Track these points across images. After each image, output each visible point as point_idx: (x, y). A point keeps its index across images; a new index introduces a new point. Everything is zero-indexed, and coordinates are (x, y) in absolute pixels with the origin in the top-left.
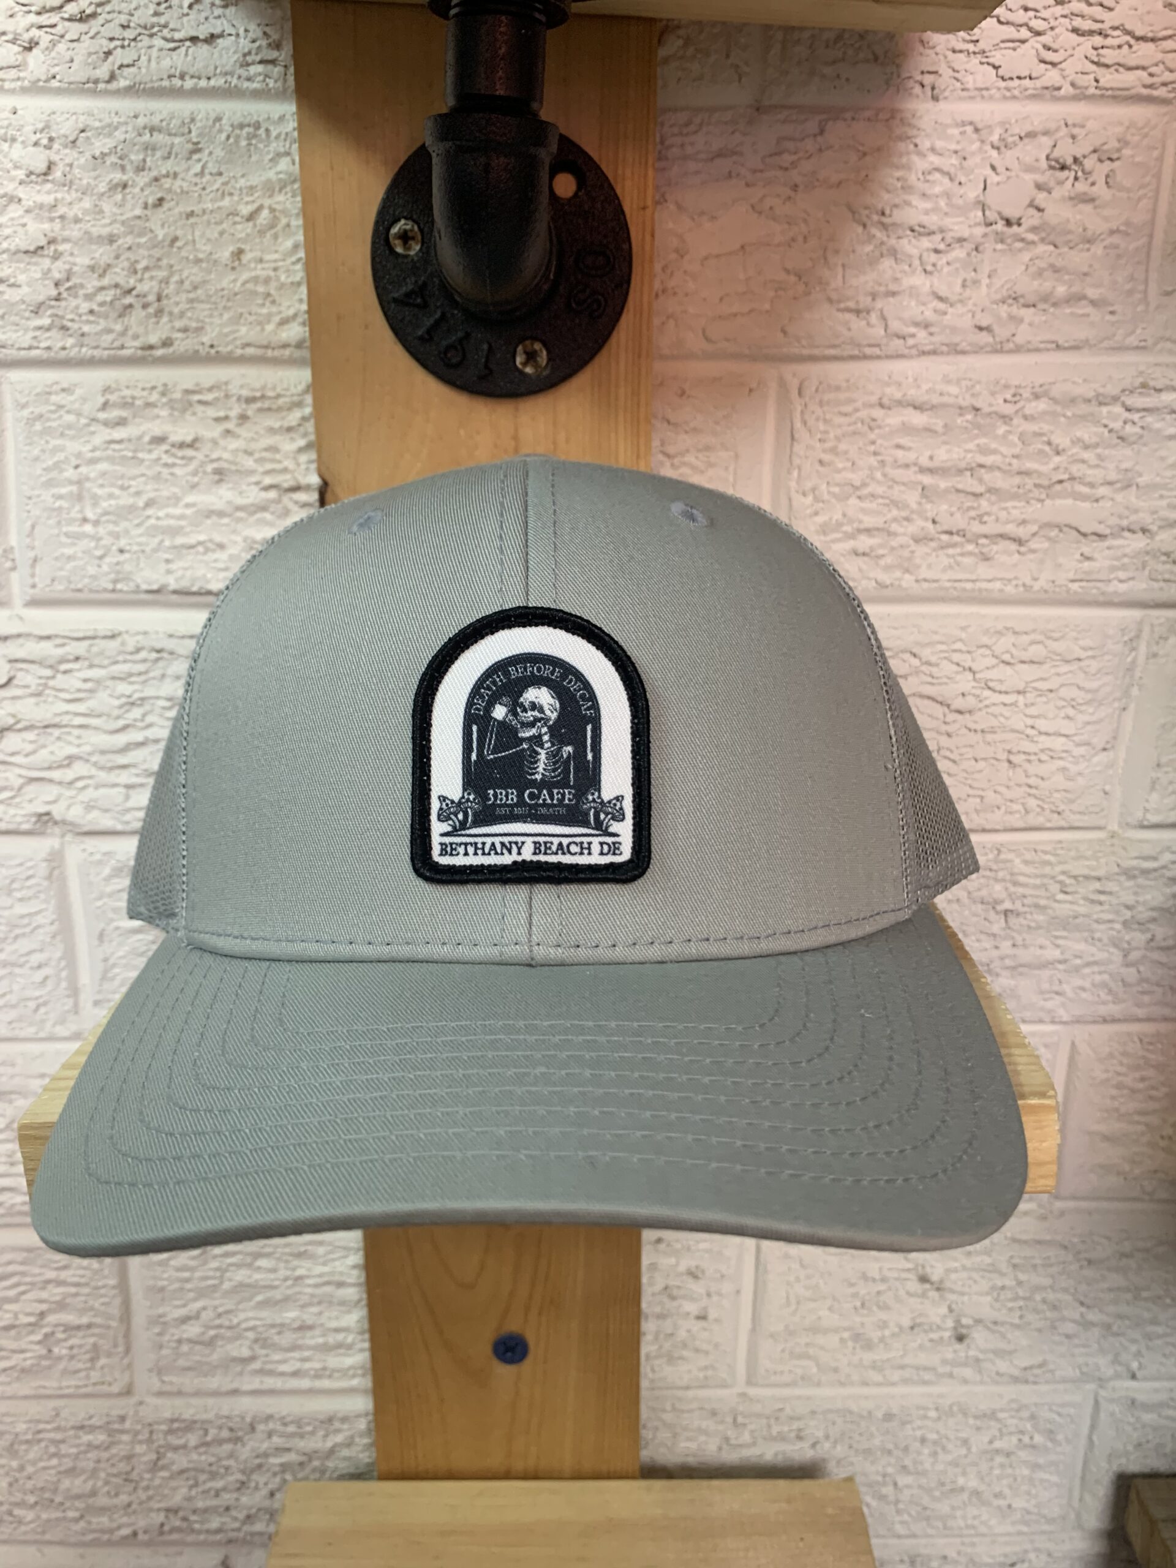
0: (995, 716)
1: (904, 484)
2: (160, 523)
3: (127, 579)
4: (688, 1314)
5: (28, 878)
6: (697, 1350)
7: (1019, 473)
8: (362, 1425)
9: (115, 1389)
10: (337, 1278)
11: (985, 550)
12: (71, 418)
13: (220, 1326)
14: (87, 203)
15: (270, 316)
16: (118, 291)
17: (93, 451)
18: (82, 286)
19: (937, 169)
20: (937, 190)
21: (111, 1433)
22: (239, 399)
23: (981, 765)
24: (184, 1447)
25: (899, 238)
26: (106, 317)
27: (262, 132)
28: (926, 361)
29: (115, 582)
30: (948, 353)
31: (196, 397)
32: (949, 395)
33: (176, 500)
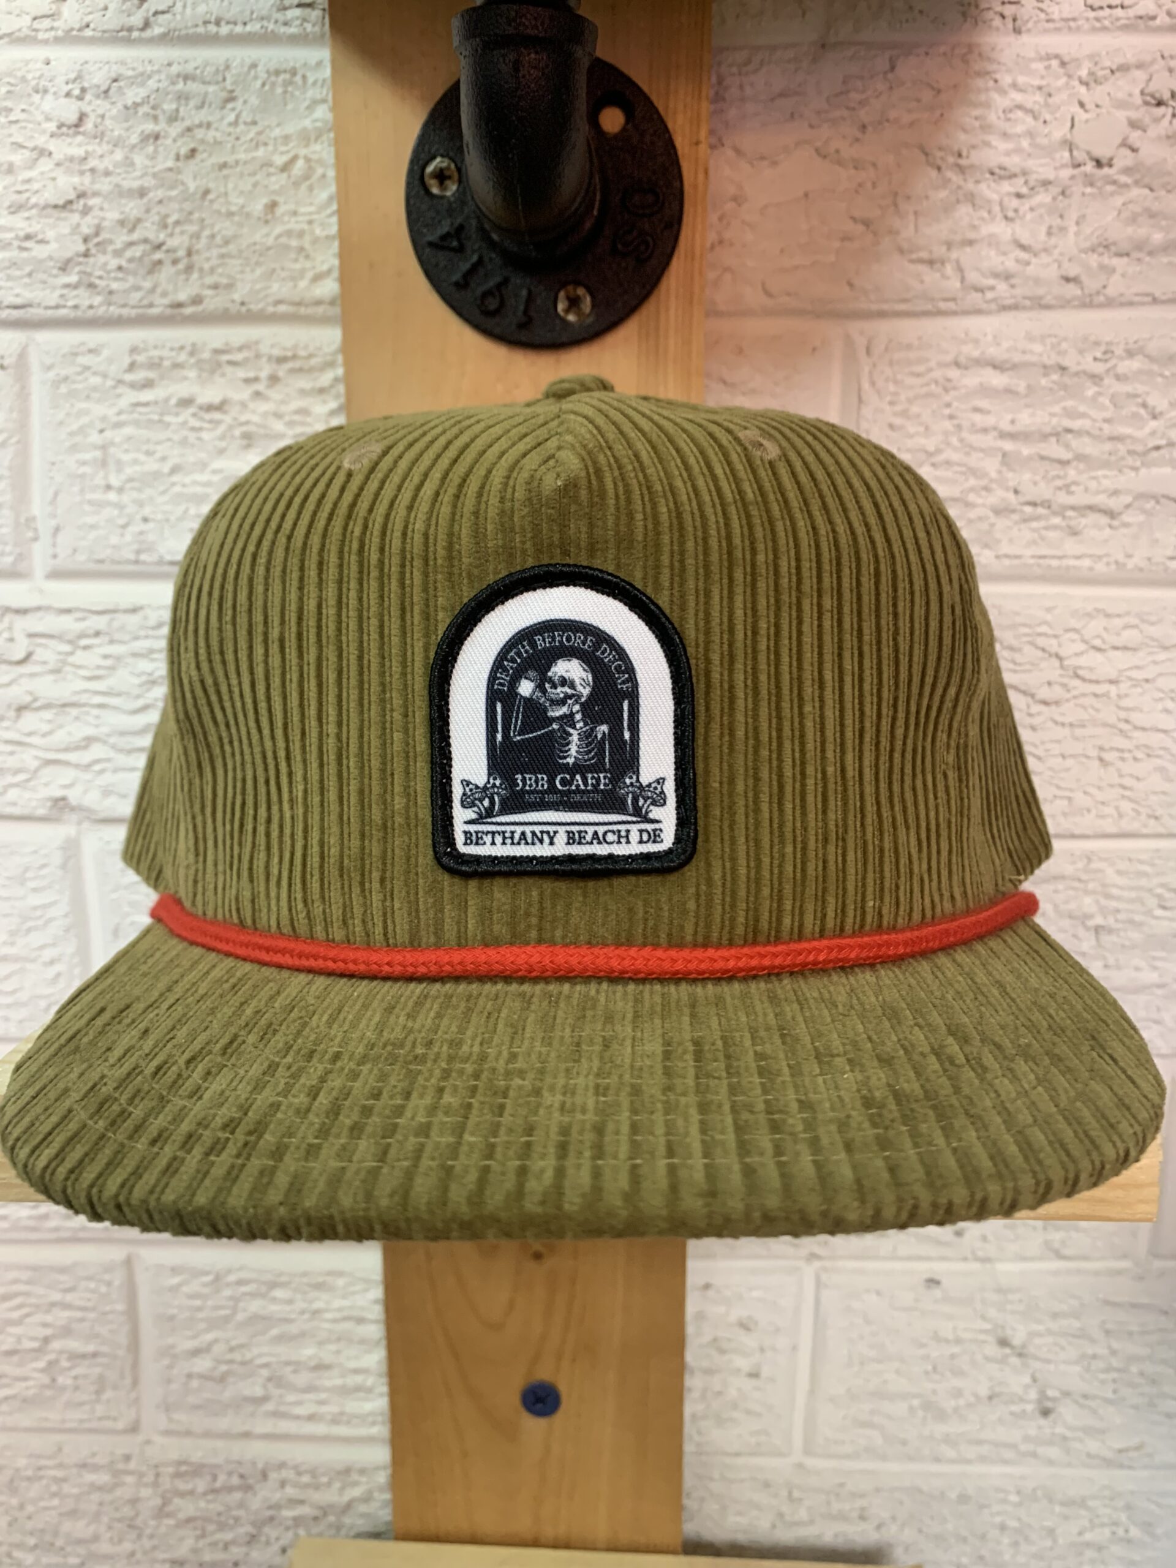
0: (1084, 708)
1: (982, 450)
2: (185, 490)
3: (149, 549)
4: (739, 1370)
5: (44, 866)
6: (748, 1412)
7: (1112, 439)
8: (382, 1478)
9: (120, 1425)
10: (355, 1313)
11: (1073, 523)
12: (95, 380)
13: (231, 1362)
14: (119, 155)
15: (303, 272)
16: (148, 247)
17: (119, 413)
18: (110, 242)
19: (1020, 107)
20: (1019, 129)
21: (116, 1473)
22: (270, 358)
23: (1070, 762)
24: (191, 1493)
25: (977, 182)
26: (135, 273)
27: (298, 79)
28: (1008, 317)
29: (138, 552)
30: (1031, 308)
31: (225, 358)
32: (1031, 352)
33: (203, 466)
